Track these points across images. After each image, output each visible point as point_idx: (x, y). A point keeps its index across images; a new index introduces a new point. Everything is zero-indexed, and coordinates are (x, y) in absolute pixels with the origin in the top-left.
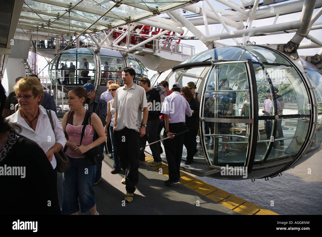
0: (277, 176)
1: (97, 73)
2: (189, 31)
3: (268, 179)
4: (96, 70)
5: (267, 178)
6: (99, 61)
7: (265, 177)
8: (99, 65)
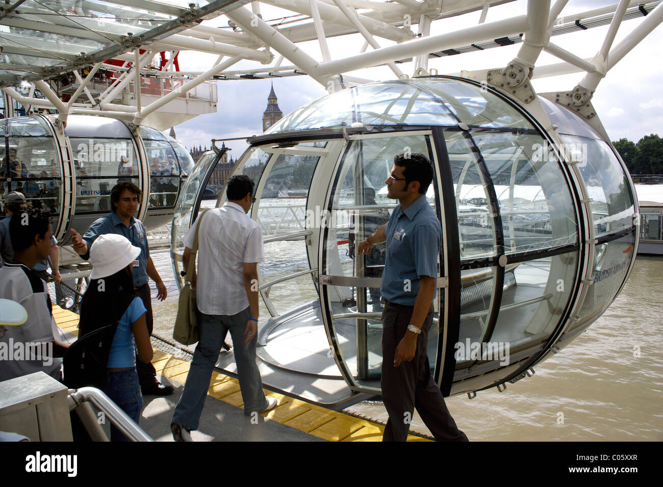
0: (524, 377)
1: (66, 178)
2: (285, 58)
3: (505, 387)
4: (62, 178)
5: (501, 386)
6: (67, 148)
7: (497, 384)
8: (69, 159)
